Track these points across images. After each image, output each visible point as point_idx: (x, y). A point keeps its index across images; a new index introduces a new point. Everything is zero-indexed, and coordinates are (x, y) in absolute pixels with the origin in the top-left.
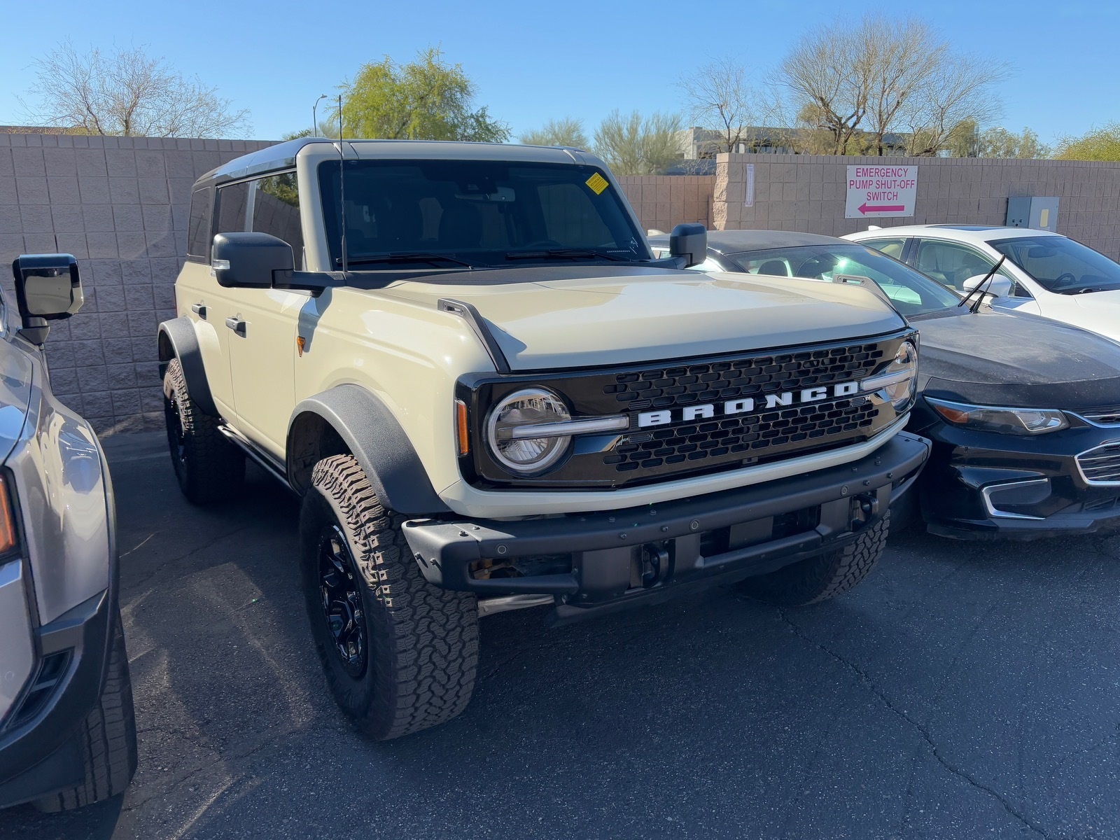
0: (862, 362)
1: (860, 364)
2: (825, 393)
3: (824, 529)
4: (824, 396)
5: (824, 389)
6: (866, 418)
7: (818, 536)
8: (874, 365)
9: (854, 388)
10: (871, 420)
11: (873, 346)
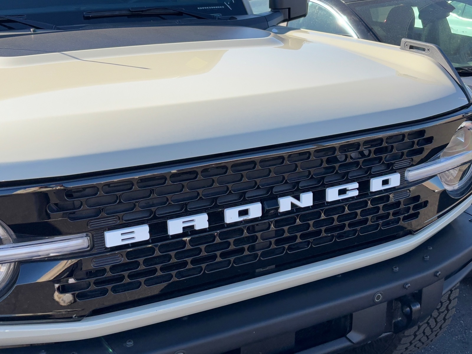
0: (405, 151)
1: (403, 154)
2: (357, 189)
3: (355, 337)
4: (356, 193)
5: (356, 185)
6: (411, 212)
7: (348, 344)
8: (421, 153)
9: (395, 180)
10: (419, 213)
11: (422, 133)
